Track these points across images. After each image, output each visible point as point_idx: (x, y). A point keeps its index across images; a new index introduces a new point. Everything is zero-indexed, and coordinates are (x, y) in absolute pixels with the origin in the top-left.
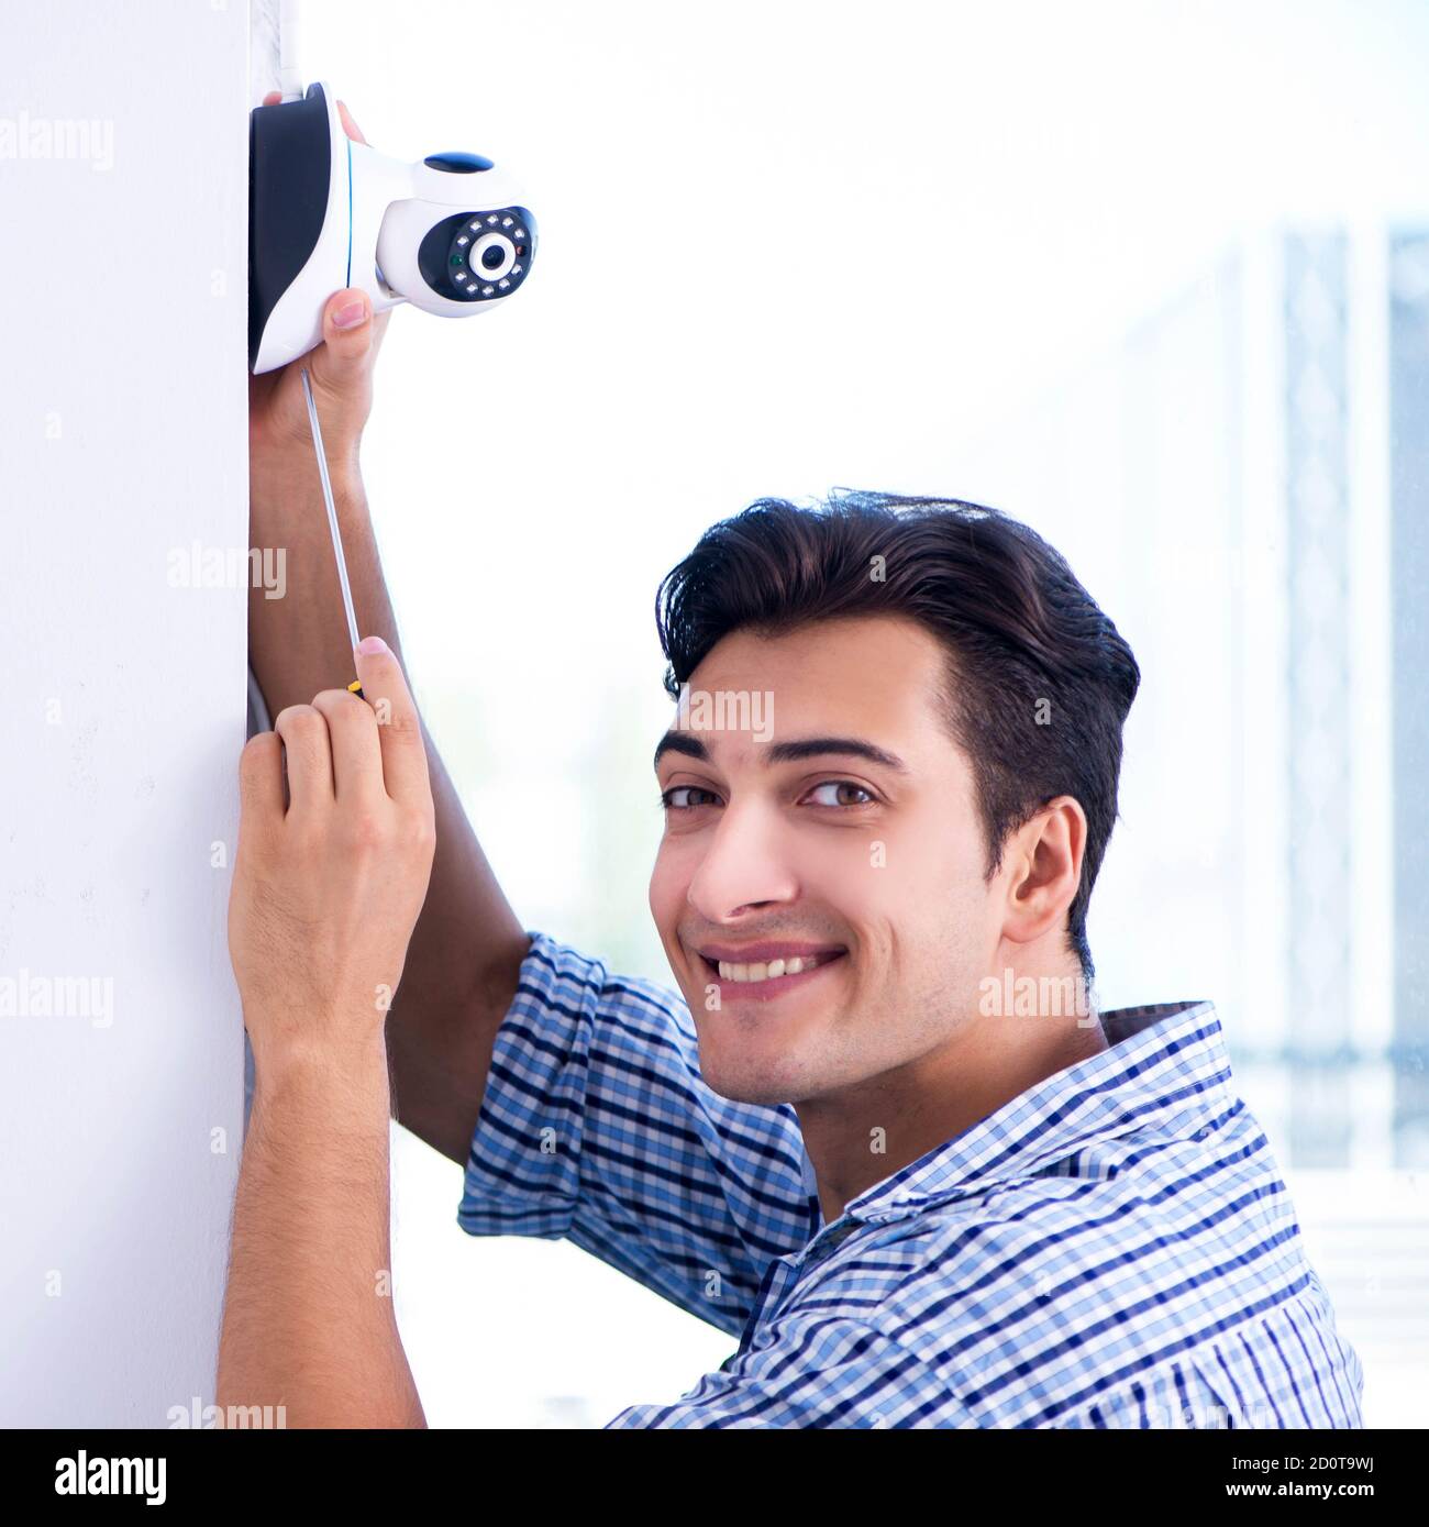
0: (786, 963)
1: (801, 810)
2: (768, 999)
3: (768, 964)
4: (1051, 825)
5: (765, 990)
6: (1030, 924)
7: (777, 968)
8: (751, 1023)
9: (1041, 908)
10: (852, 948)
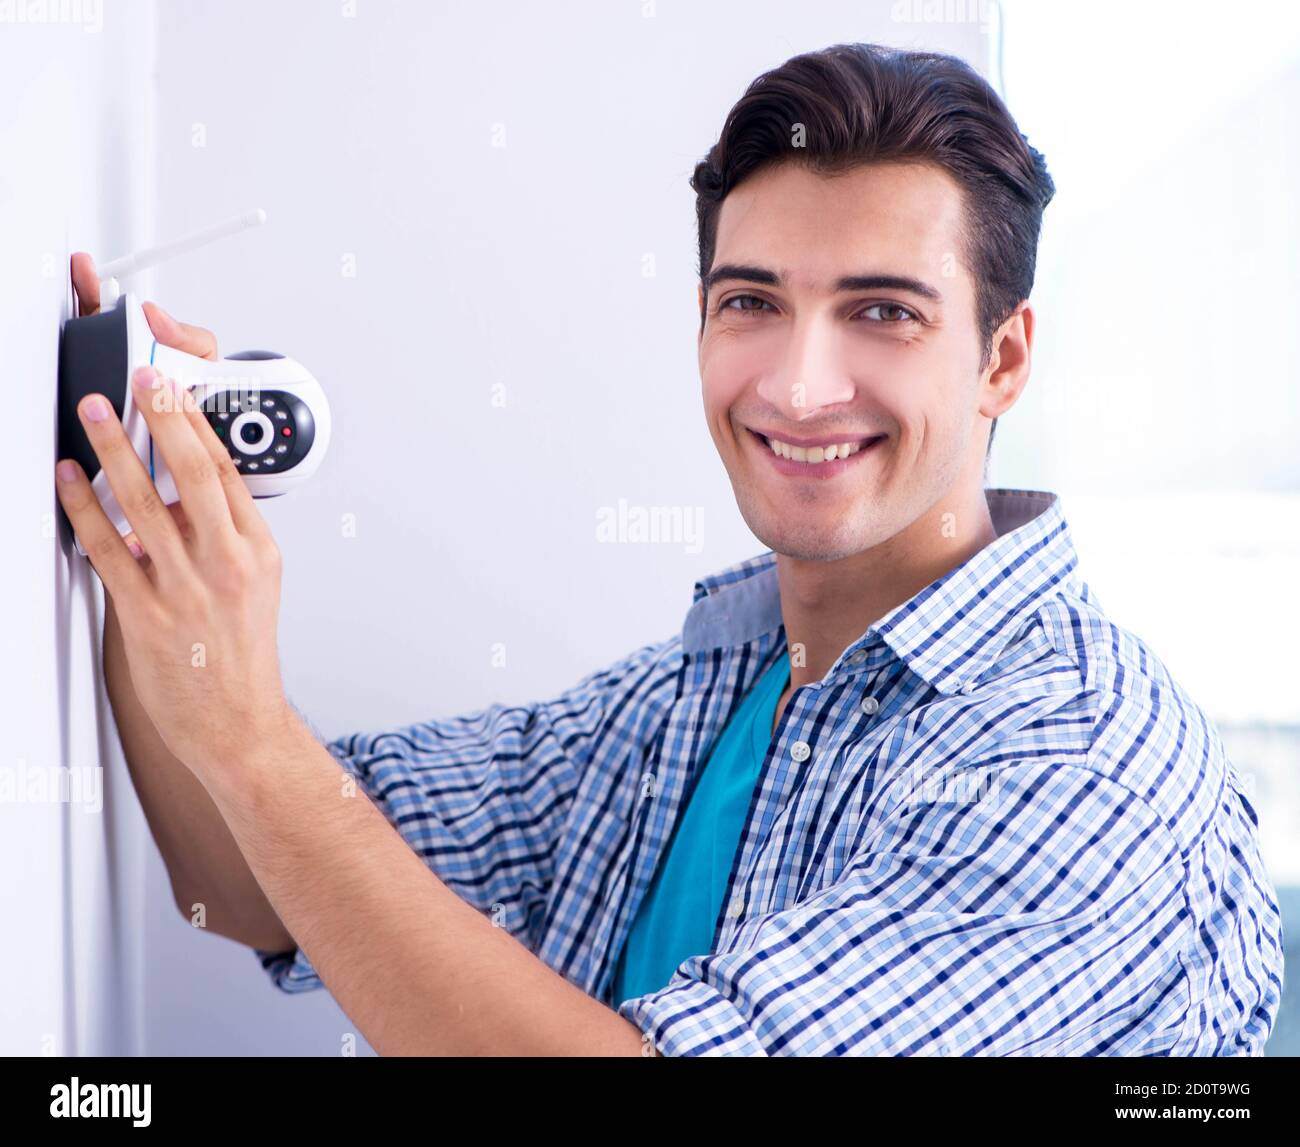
0: (839, 448)
1: (853, 324)
2: (827, 478)
3: (824, 449)
4: (1014, 326)
5: (823, 470)
6: (999, 404)
7: (831, 452)
8: (810, 497)
9: (1006, 390)
10: (894, 436)
